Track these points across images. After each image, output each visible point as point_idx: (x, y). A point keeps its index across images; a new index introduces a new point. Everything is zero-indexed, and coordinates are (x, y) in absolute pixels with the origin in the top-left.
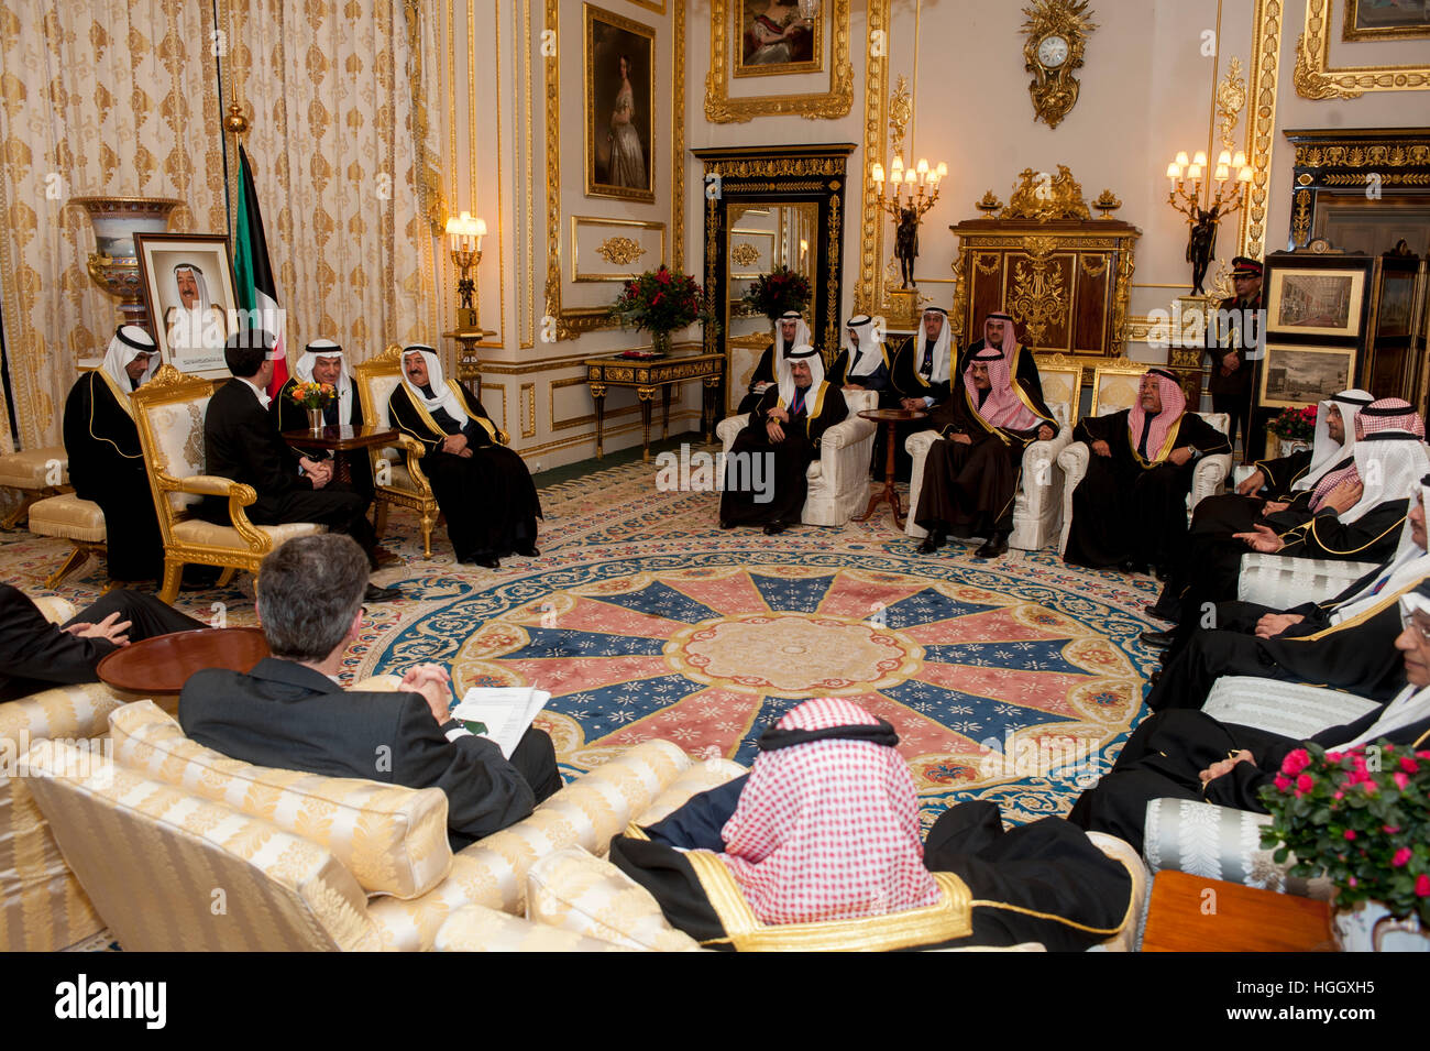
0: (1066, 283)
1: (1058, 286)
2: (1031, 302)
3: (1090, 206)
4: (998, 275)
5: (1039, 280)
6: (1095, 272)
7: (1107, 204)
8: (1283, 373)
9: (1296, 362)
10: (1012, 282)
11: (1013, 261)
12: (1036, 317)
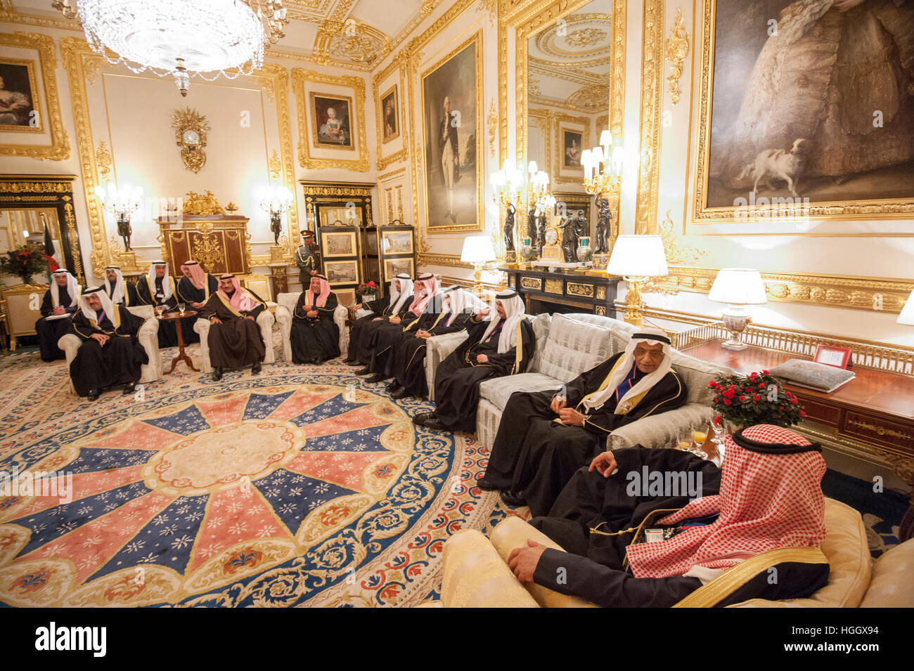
0: (221, 243)
1: (217, 245)
2: (205, 254)
3: (223, 208)
4: (184, 243)
5: (207, 243)
6: (233, 238)
7: (231, 209)
8: (333, 272)
9: (337, 267)
10: (193, 245)
11: (191, 235)
12: (208, 259)
